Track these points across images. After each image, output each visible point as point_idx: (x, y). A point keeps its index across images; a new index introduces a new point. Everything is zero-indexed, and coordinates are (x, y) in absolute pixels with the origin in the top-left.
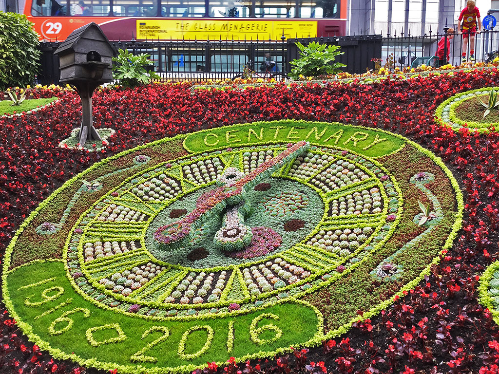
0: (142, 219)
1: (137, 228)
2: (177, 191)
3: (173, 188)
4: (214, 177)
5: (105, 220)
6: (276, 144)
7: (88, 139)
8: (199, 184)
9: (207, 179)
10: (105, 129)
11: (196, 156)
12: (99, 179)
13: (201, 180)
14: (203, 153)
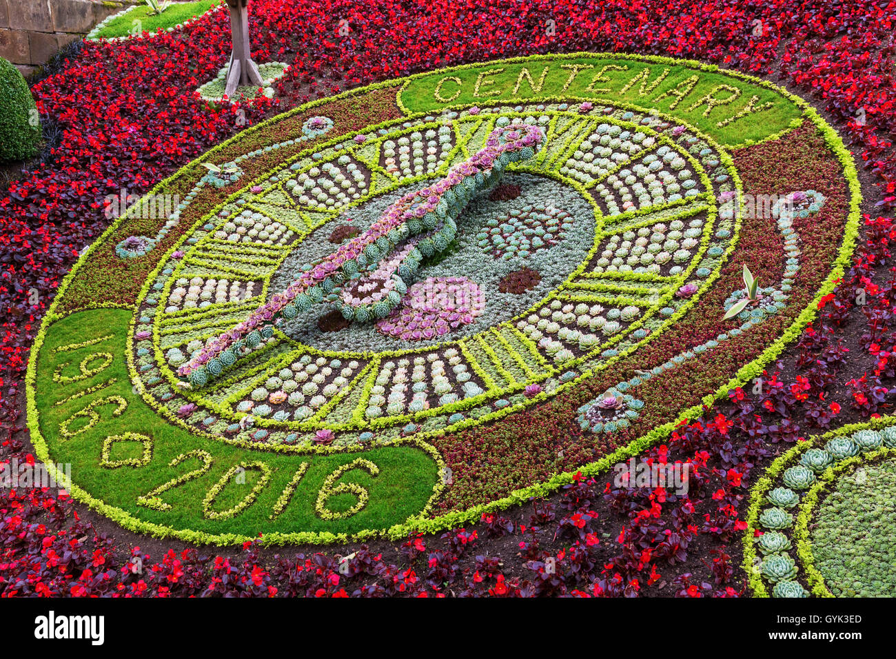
0: (283, 240)
1: (270, 257)
2: (359, 190)
3: (355, 183)
4: (431, 166)
5: (226, 239)
6: (561, 102)
7: (241, 82)
8: (402, 178)
9: (419, 168)
10: (275, 63)
11: (412, 121)
12: (238, 160)
13: (407, 171)
14: (426, 115)
